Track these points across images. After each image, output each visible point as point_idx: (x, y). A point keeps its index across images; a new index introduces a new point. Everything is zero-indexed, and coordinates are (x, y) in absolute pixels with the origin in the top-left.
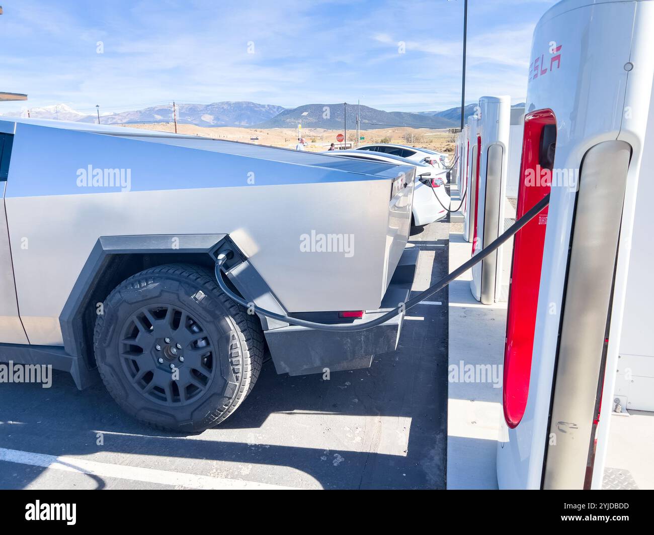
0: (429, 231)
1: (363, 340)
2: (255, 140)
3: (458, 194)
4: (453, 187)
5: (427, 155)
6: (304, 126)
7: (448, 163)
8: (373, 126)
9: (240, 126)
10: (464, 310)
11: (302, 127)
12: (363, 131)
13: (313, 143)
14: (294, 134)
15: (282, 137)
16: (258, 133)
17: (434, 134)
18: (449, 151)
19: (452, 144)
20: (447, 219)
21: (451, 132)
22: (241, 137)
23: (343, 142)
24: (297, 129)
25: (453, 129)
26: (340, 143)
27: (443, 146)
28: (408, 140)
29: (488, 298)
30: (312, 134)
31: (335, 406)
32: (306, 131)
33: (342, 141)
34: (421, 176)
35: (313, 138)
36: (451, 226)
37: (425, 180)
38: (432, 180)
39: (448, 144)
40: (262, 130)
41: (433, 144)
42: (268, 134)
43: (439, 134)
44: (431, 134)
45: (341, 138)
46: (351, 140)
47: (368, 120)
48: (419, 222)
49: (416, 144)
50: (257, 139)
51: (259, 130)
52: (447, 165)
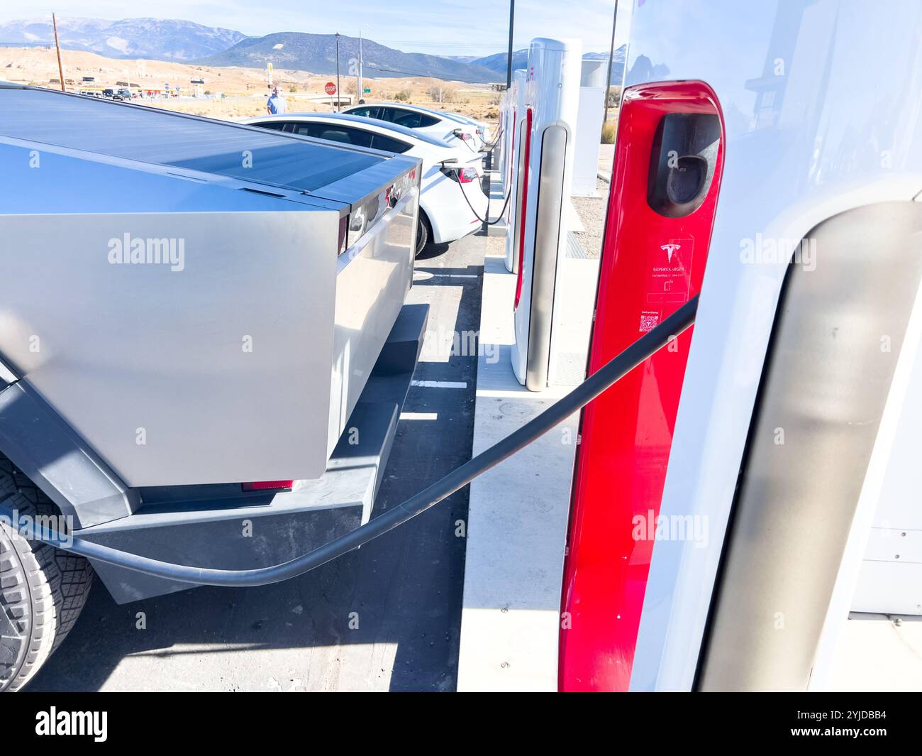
0: (456, 251)
1: (291, 535)
2: (199, 84)
3: (500, 188)
4: (495, 177)
5: (458, 126)
6: (278, 66)
7: (489, 138)
8: (383, 73)
9: (171, 60)
10: (499, 404)
11: (274, 68)
12: (369, 79)
13: (292, 94)
14: (262, 78)
15: (243, 81)
16: (203, 72)
17: (472, 90)
18: (492, 117)
19: (496, 107)
20: (484, 232)
21: (495, 90)
22: (176, 79)
23: (336, 95)
24: (267, 70)
25: (498, 86)
26: (330, 96)
27: (484, 110)
28: (435, 97)
29: (537, 380)
30: (290, 78)
31: (256, 627)
32: (281, 74)
33: (333, 93)
34: (443, 163)
35: (292, 85)
36: (488, 243)
37: (449, 171)
38: (460, 171)
39: (490, 106)
40: (209, 68)
41: (470, 106)
42: (219, 75)
43: (478, 91)
44: (468, 90)
45: (331, 89)
46: (351, 92)
47: (376, 63)
48: (441, 236)
49: (446, 105)
50: (201, 82)
51: (204, 68)
52: (486, 140)
